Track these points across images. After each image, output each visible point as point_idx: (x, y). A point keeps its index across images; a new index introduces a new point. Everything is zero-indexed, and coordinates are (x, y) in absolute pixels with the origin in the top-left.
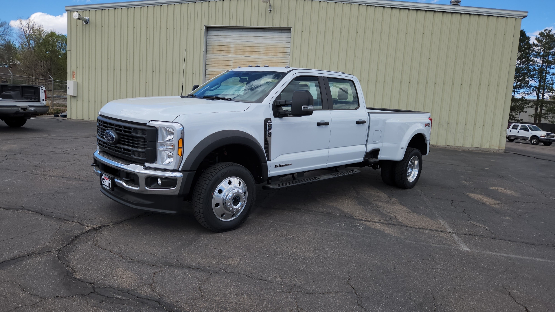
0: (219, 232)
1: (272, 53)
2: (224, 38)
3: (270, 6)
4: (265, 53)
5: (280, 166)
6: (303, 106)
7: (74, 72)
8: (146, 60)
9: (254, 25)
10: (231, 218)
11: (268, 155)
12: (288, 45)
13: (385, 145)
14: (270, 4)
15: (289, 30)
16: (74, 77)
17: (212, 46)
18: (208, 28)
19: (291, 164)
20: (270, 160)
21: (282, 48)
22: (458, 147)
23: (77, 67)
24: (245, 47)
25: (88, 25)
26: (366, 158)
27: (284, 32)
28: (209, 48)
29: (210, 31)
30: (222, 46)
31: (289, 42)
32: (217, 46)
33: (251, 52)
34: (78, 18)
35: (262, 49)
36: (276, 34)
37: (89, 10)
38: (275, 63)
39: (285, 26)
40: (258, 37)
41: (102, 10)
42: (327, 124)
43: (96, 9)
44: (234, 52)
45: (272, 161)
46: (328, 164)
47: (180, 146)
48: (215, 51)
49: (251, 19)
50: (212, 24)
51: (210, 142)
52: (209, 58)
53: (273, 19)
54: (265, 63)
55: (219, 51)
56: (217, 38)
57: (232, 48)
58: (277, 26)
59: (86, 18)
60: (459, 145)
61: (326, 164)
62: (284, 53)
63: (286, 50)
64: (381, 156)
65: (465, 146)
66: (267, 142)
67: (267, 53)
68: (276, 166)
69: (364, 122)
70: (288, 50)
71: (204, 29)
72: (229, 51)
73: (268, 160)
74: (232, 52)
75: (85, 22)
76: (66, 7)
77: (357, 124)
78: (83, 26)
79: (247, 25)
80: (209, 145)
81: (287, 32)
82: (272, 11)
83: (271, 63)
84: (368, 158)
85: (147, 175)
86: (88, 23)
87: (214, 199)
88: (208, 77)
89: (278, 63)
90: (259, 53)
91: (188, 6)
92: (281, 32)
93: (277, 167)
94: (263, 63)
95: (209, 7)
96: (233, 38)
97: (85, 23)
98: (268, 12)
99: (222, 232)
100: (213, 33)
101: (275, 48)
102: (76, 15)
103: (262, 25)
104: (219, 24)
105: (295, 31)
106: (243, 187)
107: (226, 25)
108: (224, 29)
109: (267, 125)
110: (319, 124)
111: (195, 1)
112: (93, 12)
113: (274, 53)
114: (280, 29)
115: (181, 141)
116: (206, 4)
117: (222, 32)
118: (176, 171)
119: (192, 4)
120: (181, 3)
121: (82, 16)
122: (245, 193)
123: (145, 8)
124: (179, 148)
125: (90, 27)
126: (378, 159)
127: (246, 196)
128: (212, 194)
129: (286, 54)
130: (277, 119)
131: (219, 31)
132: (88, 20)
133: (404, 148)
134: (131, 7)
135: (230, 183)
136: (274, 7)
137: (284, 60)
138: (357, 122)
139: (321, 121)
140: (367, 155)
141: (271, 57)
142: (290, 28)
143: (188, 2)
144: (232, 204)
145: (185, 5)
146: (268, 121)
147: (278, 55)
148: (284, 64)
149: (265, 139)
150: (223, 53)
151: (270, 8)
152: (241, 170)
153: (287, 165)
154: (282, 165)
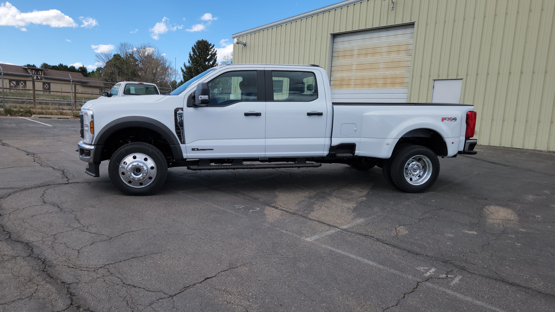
1: (394, 52)
2: (348, 43)
3: (393, 2)
4: (388, 53)
5: (198, 150)
6: (200, 96)
9: (376, 25)
10: (139, 186)
12: (412, 41)
13: (363, 140)
15: (412, 25)
17: (338, 52)
18: (335, 36)
19: (212, 149)
20: (184, 144)
21: (406, 46)
24: (367, 49)
25: (245, 47)
26: (331, 153)
27: (408, 28)
28: (335, 54)
29: (336, 38)
30: (347, 52)
31: (412, 38)
32: (341, 52)
33: (374, 54)
34: (237, 43)
35: (385, 50)
36: (399, 32)
37: (247, 34)
38: (397, 63)
39: (407, 21)
40: (381, 38)
41: (255, 33)
42: (258, 115)
43: (251, 33)
44: (357, 55)
45: (187, 145)
46: (267, 153)
47: (92, 126)
48: (340, 57)
49: (373, 20)
50: (337, 31)
52: (334, 64)
53: (395, 16)
54: (387, 63)
55: (343, 57)
56: (342, 44)
57: (355, 52)
58: (399, 22)
59: (244, 42)
61: (265, 153)
62: (407, 51)
66: (178, 128)
67: (390, 52)
68: (193, 149)
69: (320, 114)
70: (411, 47)
71: (329, 36)
72: (352, 55)
73: (182, 143)
74: (355, 56)
75: (243, 45)
78: (242, 48)
79: (369, 26)
81: (411, 28)
82: (394, 8)
83: (393, 63)
84: (335, 152)
85: (80, 147)
86: (245, 46)
87: (120, 168)
88: (333, 83)
89: (401, 62)
90: (382, 53)
91: (317, 18)
92: (406, 28)
93: (195, 150)
94: (385, 63)
95: (335, 14)
96: (356, 42)
98: (390, 9)
100: (339, 40)
101: (398, 46)
102: (236, 40)
103: (384, 24)
104: (343, 30)
105: (418, 26)
106: (150, 163)
107: (349, 29)
108: (348, 34)
109: (178, 113)
110: (246, 115)
111: (324, 12)
112: (249, 35)
113: (396, 52)
114: (404, 25)
115: (92, 123)
116: (332, 12)
117: (347, 37)
118: (91, 145)
119: (321, 16)
120: (312, 16)
121: (242, 41)
122: (152, 168)
123: (284, 25)
124: (91, 128)
125: (247, 49)
126: (355, 154)
127: (155, 170)
128: (118, 164)
129: (409, 51)
130: (191, 109)
131: (345, 37)
132: (245, 43)
133: (390, 144)
134: (274, 27)
135: (135, 158)
136: (397, 3)
137: (407, 59)
138: (307, 113)
139: (250, 111)
140: (332, 148)
141: (394, 56)
142: (413, 23)
143: (317, 14)
144: (132, 174)
145: (315, 17)
146: (179, 110)
147: (401, 53)
148: (407, 62)
149: (176, 125)
150: (346, 58)
151: (392, 5)
152: (146, 148)
153: (207, 149)
154: (200, 149)
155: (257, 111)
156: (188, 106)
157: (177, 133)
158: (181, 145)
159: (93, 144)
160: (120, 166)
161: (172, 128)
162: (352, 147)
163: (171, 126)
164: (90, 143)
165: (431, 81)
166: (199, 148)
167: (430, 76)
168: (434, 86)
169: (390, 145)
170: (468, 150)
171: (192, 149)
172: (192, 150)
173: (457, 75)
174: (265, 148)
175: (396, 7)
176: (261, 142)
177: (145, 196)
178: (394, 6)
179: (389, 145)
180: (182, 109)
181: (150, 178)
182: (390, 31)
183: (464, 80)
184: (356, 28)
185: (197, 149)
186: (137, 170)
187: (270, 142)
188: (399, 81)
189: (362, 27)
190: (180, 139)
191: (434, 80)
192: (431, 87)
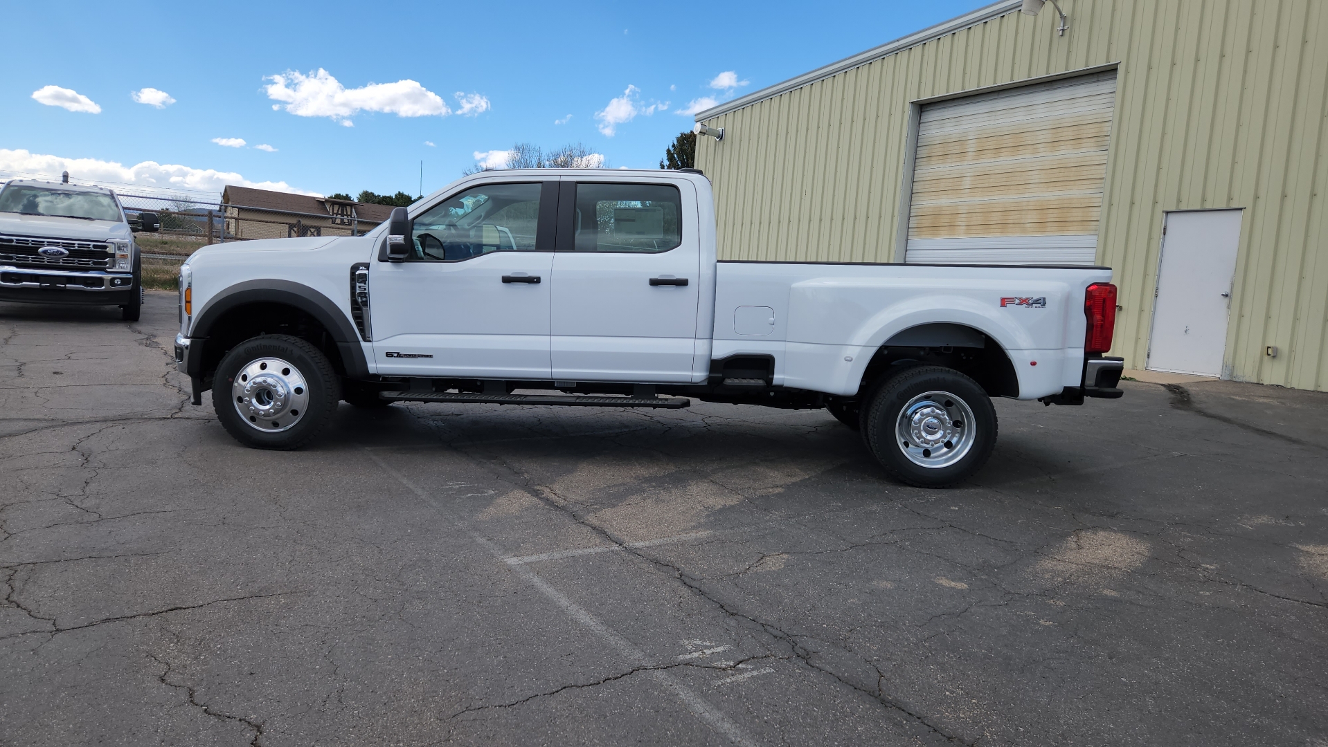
1: (1067, 143)
2: (953, 124)
3: (1063, 17)
4: (1050, 145)
5: (399, 355)
9: (1022, 77)
10: (273, 428)
12: (1110, 114)
14: (1061, 13)
15: (1109, 72)
17: (929, 147)
18: (922, 107)
19: (431, 356)
20: (372, 341)
21: (1095, 125)
24: (1001, 138)
25: (722, 142)
26: (714, 375)
27: (1103, 80)
28: (922, 152)
29: (926, 113)
30: (950, 144)
31: (1112, 104)
32: (938, 146)
35: (1043, 137)
37: (726, 112)
38: (1074, 169)
39: (1098, 62)
40: (1034, 107)
41: (744, 107)
42: (535, 281)
43: (734, 110)
44: (974, 153)
45: (375, 344)
47: (188, 299)
48: (933, 158)
50: (926, 96)
52: (920, 176)
53: (1069, 52)
54: (1046, 172)
55: (941, 157)
56: (941, 126)
57: (971, 146)
58: (1078, 66)
59: (720, 129)
61: (551, 370)
62: (1098, 139)
63: (1102, 129)
66: (359, 310)
67: (1055, 144)
68: (389, 355)
70: (1107, 129)
71: (908, 107)
72: (963, 154)
73: (365, 340)
74: (970, 154)
75: (718, 138)
76: (695, 115)
77: (651, 285)
78: (715, 145)
79: (1004, 81)
81: (1110, 79)
82: (1067, 33)
83: (1063, 170)
84: (723, 375)
86: (721, 138)
87: (237, 388)
88: (915, 222)
89: (1082, 168)
90: (1035, 146)
91: (882, 65)
92: (1098, 81)
93: (392, 356)
94: (1044, 172)
95: (923, 55)
96: (974, 119)
97: (718, 140)
98: (1056, 36)
100: (932, 116)
101: (1075, 128)
103: (1039, 73)
104: (941, 93)
105: (1127, 72)
106: (296, 380)
107: (956, 90)
109: (358, 277)
110: (507, 280)
111: (896, 51)
112: (730, 115)
113: (1072, 142)
114: (1093, 74)
115: (189, 292)
116: (917, 50)
117: (953, 108)
118: (187, 337)
119: (890, 60)
120: (869, 61)
121: (713, 128)
122: (298, 391)
123: (807, 88)
124: (186, 302)
125: (725, 145)
126: (775, 382)
127: (304, 397)
128: (230, 380)
129: (1104, 138)
130: (387, 266)
132: (721, 133)
133: (854, 358)
135: (263, 367)
136: (1073, 19)
137: (1098, 158)
138: (651, 280)
139: (513, 273)
140: (716, 366)
141: (1066, 153)
142: (1115, 67)
143: (882, 56)
144: (254, 401)
145: (877, 64)
146: (361, 268)
147: (1084, 145)
148: (1096, 167)
149: (353, 301)
150: (949, 161)
151: (1062, 25)
152: (287, 348)
153: (419, 356)
154: (404, 355)
155: (531, 273)
156: (381, 259)
157: (356, 317)
158: (363, 344)
159: (190, 335)
160: (236, 384)
161: (345, 307)
162: (764, 364)
164: (187, 334)
165: (1160, 216)
166: (402, 353)
167: (1155, 202)
168: (1165, 229)
169: (852, 362)
170: (1096, 385)
171: (387, 353)
172: (387, 356)
173: (1230, 199)
174: (551, 357)
176: (540, 343)
178: (1066, 28)
179: (850, 361)
180: (367, 266)
181: (295, 412)
182: (1056, 91)
183: (1248, 211)
184: (971, 87)
185: (398, 353)
186: (264, 393)
187: (563, 344)
188: (1077, 215)
189: (987, 83)
190: (362, 331)
191: (1168, 213)
192: (1158, 231)
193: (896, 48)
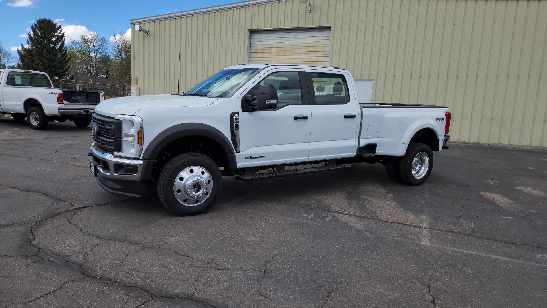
0: (182, 216)
1: (312, 52)
2: (266, 40)
3: (310, 6)
4: (305, 53)
5: (251, 158)
6: (266, 100)
7: (137, 79)
8: (197, 65)
9: (295, 26)
10: (195, 204)
11: (236, 147)
12: (328, 44)
13: (383, 140)
14: (310, 4)
15: (328, 28)
16: (137, 82)
17: (256, 49)
18: (252, 32)
19: (264, 157)
20: (239, 152)
21: (322, 47)
22: (514, 145)
23: (139, 74)
24: (286, 48)
25: (148, 35)
26: (359, 153)
27: (324, 31)
28: (253, 50)
29: (253, 35)
30: (265, 48)
31: (329, 40)
32: (260, 49)
33: (292, 53)
34: (139, 30)
35: (302, 49)
36: (316, 34)
37: (149, 21)
38: (315, 62)
39: (324, 25)
40: (299, 38)
41: (160, 21)
42: (306, 118)
43: (154, 21)
44: (275, 53)
45: (241, 153)
46: (309, 157)
47: (140, 137)
48: (258, 54)
49: (291, 20)
50: (255, 28)
51: (169, 134)
52: (253, 60)
53: (313, 19)
54: (305, 63)
55: (261, 53)
56: (260, 41)
57: (274, 50)
58: (316, 25)
59: (147, 29)
60: (514, 144)
61: (308, 158)
62: (324, 52)
63: (326, 49)
64: (379, 151)
65: (522, 144)
66: (234, 136)
67: (308, 53)
68: (247, 158)
69: (353, 117)
70: (328, 49)
71: (247, 32)
72: (271, 53)
73: (237, 152)
74: (274, 53)
75: (145, 33)
76: (130, 20)
77: (344, 118)
78: (144, 36)
79: (288, 26)
80: (168, 136)
81: (327, 31)
82: (312, 11)
83: (311, 62)
84: (361, 153)
85: (115, 162)
86: (148, 33)
87: (175, 185)
89: (318, 62)
90: (300, 53)
91: (233, 12)
92: (322, 31)
93: (248, 158)
94: (304, 63)
95: (252, 11)
96: (275, 40)
97: (145, 34)
98: (308, 12)
99: (186, 216)
100: (256, 36)
101: (315, 47)
102: (137, 27)
103: (302, 25)
104: (261, 27)
105: (334, 30)
106: (207, 176)
107: (268, 27)
108: (266, 31)
109: (234, 119)
110: (296, 118)
112: (152, 23)
113: (314, 52)
114: (320, 28)
115: (141, 132)
116: (249, 8)
117: (265, 34)
118: (138, 159)
119: (237, 11)
120: (227, 9)
121: (143, 28)
122: (209, 181)
124: (139, 138)
125: (150, 37)
126: (376, 154)
127: (211, 185)
129: (326, 52)
130: (246, 113)
131: (262, 34)
132: (147, 31)
134: (184, 16)
135: (191, 171)
136: (314, 7)
137: (323, 59)
138: (344, 116)
139: (298, 115)
140: (361, 150)
141: (312, 56)
142: (330, 27)
143: (233, 8)
145: (231, 11)
146: (236, 115)
147: (318, 54)
148: (324, 62)
149: (232, 132)
150: (265, 55)
151: (310, 8)
152: (203, 160)
153: (260, 157)
154: (253, 157)
155: (305, 115)
156: (243, 110)
157: (233, 140)
158: (236, 154)
159: (141, 158)
160: (175, 183)
161: (228, 135)
163: (227, 133)
164: (137, 157)
173: (369, 76)
174: (309, 152)
175: (313, 10)
177: (200, 214)
178: (311, 9)
179: (404, 144)
180: (238, 113)
181: (207, 194)
182: (307, 33)
183: (375, 81)
184: (274, 27)
187: (314, 146)
189: (281, 27)
193: (240, 6)
